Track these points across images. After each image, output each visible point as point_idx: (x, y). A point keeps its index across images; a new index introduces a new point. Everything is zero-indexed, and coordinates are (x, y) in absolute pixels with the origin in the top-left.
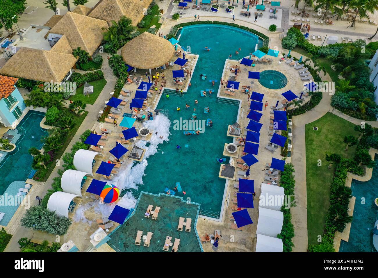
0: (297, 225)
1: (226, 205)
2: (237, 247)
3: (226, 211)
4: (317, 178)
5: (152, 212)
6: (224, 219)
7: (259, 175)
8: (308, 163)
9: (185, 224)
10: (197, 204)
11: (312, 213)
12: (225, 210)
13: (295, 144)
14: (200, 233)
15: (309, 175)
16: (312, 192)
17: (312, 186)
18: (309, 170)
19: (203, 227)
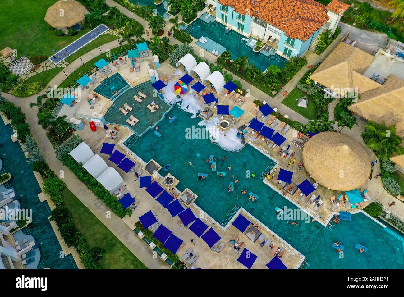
0: (83, 191)
1: (129, 152)
2: (99, 144)
3: (124, 150)
4: (101, 238)
5: (153, 107)
6: (121, 146)
7: (135, 190)
8: (118, 242)
9: (133, 121)
10: (141, 135)
11: (82, 209)
12: (126, 150)
13: (143, 246)
14: (123, 128)
15: (108, 233)
16: (94, 222)
17: (98, 226)
18: (113, 237)
19: (125, 131)
